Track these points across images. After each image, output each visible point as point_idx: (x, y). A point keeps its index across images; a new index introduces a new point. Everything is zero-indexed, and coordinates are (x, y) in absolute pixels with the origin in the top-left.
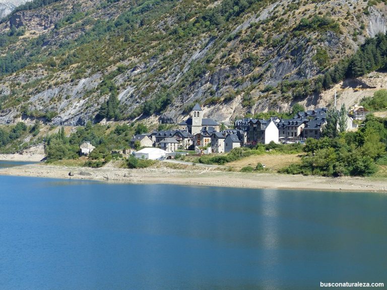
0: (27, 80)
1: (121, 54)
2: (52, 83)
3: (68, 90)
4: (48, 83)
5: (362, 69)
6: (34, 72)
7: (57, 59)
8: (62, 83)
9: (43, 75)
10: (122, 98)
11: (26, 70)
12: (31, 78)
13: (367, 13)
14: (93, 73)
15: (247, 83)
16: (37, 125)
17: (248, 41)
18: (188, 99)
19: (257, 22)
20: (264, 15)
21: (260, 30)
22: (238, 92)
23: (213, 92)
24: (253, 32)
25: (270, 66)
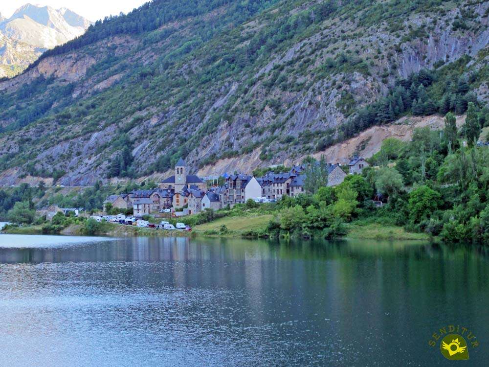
0: (38, 134)
1: (138, 103)
2: (62, 138)
3: (79, 145)
4: (57, 138)
5: (389, 115)
6: (46, 125)
7: (72, 111)
8: (73, 138)
9: (56, 129)
10: (137, 153)
11: (38, 125)
12: (42, 133)
13: (399, 51)
14: (107, 125)
15: (267, 134)
16: (42, 186)
17: (270, 86)
18: (204, 154)
19: (281, 63)
20: (290, 56)
21: (283, 73)
22: (257, 144)
23: (231, 145)
24: (276, 76)
25: (292, 114)
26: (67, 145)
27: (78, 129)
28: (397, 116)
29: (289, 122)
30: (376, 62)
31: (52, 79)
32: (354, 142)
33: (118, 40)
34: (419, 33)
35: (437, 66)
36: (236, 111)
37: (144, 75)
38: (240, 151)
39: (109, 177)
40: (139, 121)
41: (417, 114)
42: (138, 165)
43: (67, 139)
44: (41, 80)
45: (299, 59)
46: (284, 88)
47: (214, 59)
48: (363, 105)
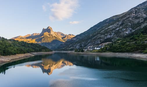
8: (76, 44)
10: (82, 45)
14: (79, 43)
17: (93, 40)
28: (105, 42)
29: (95, 43)
30: (103, 38)
32: (101, 44)
33: (78, 37)
35: (108, 38)
36: (91, 42)
38: (91, 45)
48: (102, 41)
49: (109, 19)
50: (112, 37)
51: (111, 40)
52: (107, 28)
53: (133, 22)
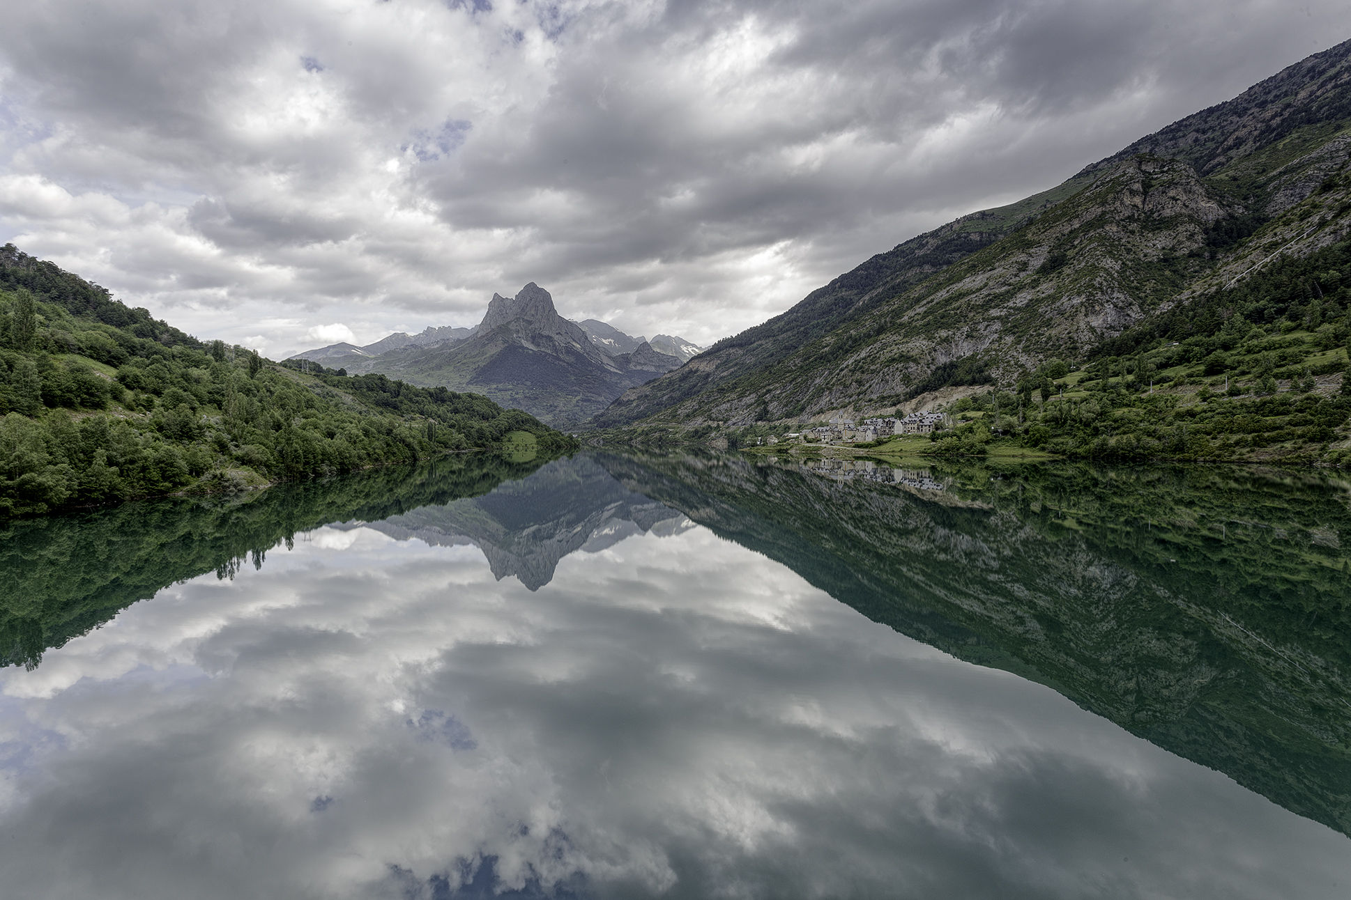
1: (766, 382)
2: (725, 401)
3: (736, 405)
4: (723, 401)
5: (935, 386)
8: (732, 400)
10: (771, 409)
13: (935, 351)
14: (750, 394)
15: (855, 397)
16: (718, 425)
17: (853, 371)
18: (816, 409)
19: (858, 358)
20: (863, 355)
21: (861, 364)
22: (850, 403)
23: (832, 403)
24: (857, 365)
25: (870, 386)
26: (729, 405)
27: (734, 396)
28: (941, 386)
29: (869, 390)
30: (922, 356)
31: (697, 371)
32: (914, 401)
33: (732, 351)
34: (946, 340)
35: (957, 358)
36: (833, 385)
37: (766, 367)
38: (839, 407)
39: (756, 421)
40: (769, 391)
41: (952, 385)
42: (772, 414)
43: (728, 401)
44: (691, 371)
45: (869, 356)
46: (863, 372)
47: (809, 358)
48: (916, 381)
49: (934, 234)
50: (987, 351)
51: (981, 371)
52: (942, 294)
53: (1129, 251)
